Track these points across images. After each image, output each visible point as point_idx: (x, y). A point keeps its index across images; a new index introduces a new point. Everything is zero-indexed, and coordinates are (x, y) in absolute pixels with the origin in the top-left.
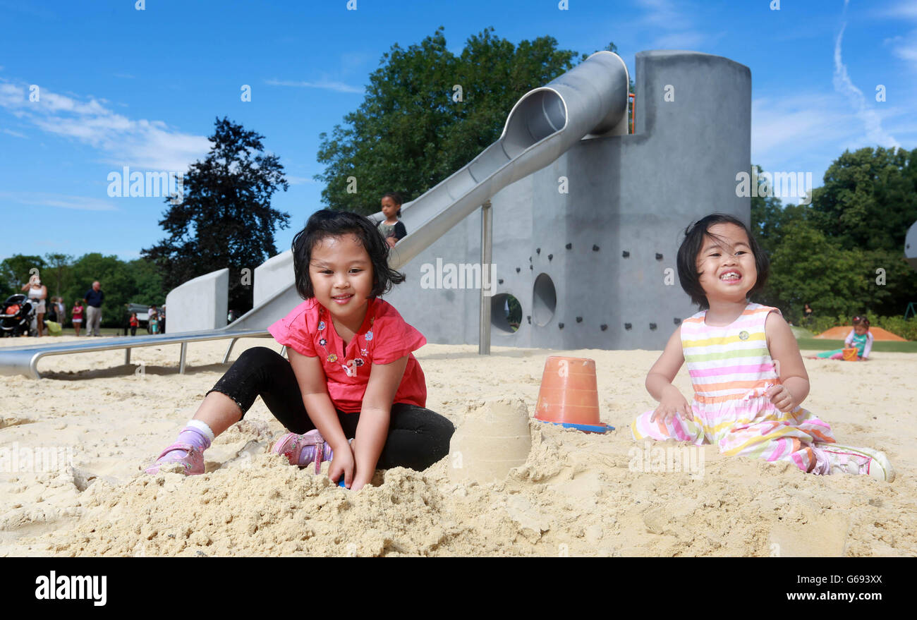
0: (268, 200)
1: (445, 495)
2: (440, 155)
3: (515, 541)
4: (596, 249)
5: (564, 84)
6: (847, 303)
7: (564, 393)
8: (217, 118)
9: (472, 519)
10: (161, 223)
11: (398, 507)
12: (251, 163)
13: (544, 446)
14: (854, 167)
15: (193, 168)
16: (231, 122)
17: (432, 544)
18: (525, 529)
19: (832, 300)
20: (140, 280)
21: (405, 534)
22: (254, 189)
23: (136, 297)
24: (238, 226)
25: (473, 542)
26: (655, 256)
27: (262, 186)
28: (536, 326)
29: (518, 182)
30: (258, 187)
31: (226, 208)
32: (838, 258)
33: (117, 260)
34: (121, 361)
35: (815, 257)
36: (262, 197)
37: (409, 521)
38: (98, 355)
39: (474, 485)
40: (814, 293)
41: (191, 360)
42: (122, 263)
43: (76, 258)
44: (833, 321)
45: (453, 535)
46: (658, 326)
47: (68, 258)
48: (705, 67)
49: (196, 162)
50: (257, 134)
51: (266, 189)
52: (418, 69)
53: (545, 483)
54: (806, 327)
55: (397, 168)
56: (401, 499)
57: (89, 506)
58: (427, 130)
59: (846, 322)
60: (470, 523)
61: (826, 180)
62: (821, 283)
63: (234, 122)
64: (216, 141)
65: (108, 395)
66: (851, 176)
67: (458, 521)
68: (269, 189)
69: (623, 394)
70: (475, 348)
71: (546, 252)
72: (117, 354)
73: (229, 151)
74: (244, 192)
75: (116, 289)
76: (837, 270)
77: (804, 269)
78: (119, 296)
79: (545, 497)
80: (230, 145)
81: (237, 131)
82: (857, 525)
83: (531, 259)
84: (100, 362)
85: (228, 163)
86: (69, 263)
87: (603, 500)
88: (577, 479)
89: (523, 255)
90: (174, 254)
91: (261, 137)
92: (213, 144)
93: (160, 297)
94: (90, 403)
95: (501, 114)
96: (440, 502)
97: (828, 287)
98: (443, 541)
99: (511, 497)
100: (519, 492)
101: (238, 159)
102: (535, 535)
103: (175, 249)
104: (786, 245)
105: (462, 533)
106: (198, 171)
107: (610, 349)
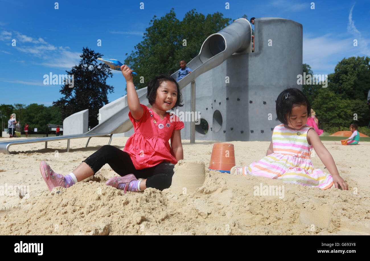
0: (105, 81)
1: (169, 199)
2: (174, 61)
3: (197, 217)
4: (238, 100)
5: (225, 32)
6: (344, 122)
7: (221, 158)
8: (83, 48)
9: (180, 209)
10: (61, 91)
11: (149, 204)
12: (98, 66)
13: (210, 179)
14: (347, 65)
15: (74, 68)
16: (89, 49)
17: (162, 218)
18: (201, 212)
19: (338, 120)
20: (53, 114)
21: (151, 214)
22: (99, 76)
23: (51, 121)
24: (92, 92)
25: (179, 218)
26: (263, 102)
27: (102, 76)
28: (214, 132)
29: (207, 73)
30: (101, 76)
31: (88, 85)
32: (340, 103)
33: (44, 106)
34: (43, 147)
35: (330, 102)
36: (103, 80)
37: (153, 209)
38: (35, 145)
39: (181, 195)
40: (330, 117)
41: (72, 146)
42: (46, 107)
43: (27, 106)
44: (338, 129)
45: (171, 215)
46: (264, 131)
47: (23, 106)
48: (283, 24)
49: (75, 66)
50: (100, 54)
51: (104, 76)
52: (165, 27)
53: (210, 194)
54: (327, 132)
55: (157, 67)
56: (150, 200)
57: (23, 204)
58: (169, 51)
59: (343, 129)
60: (179, 210)
61: (336, 70)
62: (333, 113)
63: (90, 49)
64: (83, 57)
65: (36, 160)
66: (346, 69)
67: (174, 209)
68: (105, 77)
69: (248, 158)
70: (189, 141)
71: (218, 101)
72: (42, 144)
73: (89, 61)
74: (95, 78)
75: (43, 118)
76: (340, 108)
77: (326, 107)
78: (45, 121)
79: (210, 199)
80: (89, 59)
81: (92, 53)
82: (335, 209)
83: (212, 104)
84: (35, 148)
85: (88, 66)
86: (24, 107)
87: (234, 201)
88: (224, 192)
89: (209, 103)
90: (66, 104)
91: (102, 55)
92: (82, 58)
93: (61, 121)
94: (29, 164)
95: (200, 45)
96: (167, 202)
97: (336, 115)
98: (167, 217)
99: (196, 200)
100: (199, 198)
101: (92, 64)
102: (205, 215)
103: (67, 101)
104: (318, 98)
105: (175, 214)
106: (76, 69)
107: (244, 141)
